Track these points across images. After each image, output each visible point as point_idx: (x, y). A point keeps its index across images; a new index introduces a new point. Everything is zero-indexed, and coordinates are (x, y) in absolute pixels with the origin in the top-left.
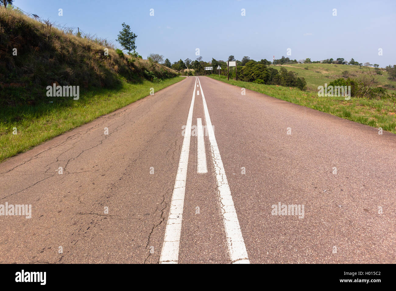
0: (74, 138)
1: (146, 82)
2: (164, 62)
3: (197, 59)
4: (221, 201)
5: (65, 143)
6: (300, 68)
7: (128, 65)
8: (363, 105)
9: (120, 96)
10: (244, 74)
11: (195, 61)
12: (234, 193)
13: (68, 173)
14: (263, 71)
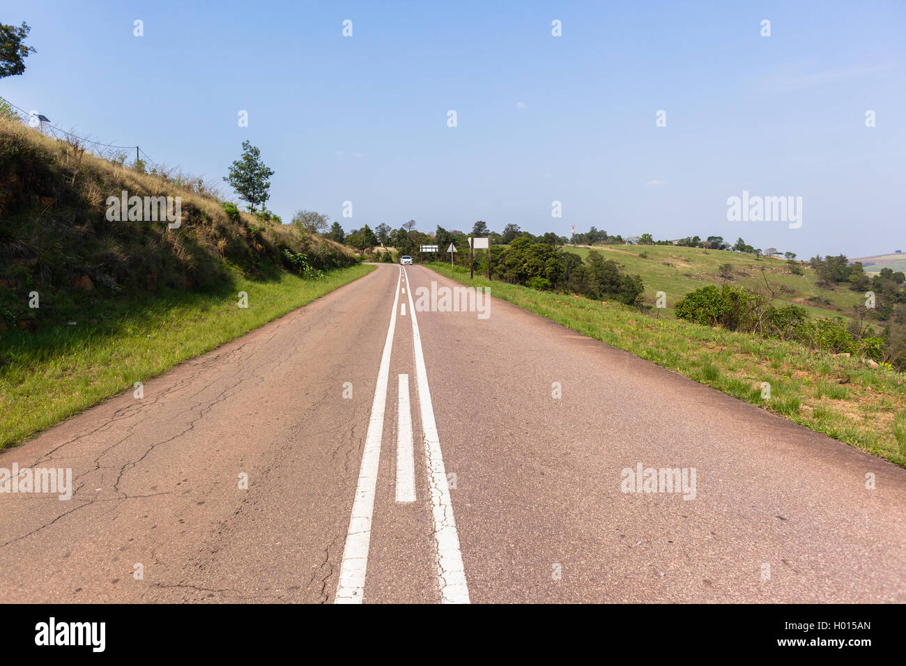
0: (129, 414)
1: (288, 278)
2: (328, 230)
3: (404, 225)
4: (440, 563)
5: (109, 424)
6: (631, 255)
7: (249, 239)
8: (746, 352)
9: (228, 311)
10: (506, 263)
11: (398, 228)
12: (466, 546)
13: (124, 496)
14: (547, 258)
